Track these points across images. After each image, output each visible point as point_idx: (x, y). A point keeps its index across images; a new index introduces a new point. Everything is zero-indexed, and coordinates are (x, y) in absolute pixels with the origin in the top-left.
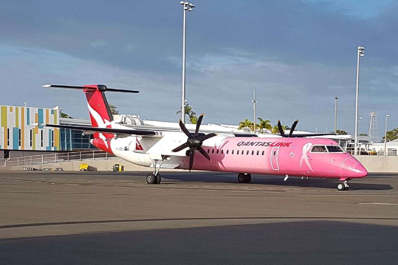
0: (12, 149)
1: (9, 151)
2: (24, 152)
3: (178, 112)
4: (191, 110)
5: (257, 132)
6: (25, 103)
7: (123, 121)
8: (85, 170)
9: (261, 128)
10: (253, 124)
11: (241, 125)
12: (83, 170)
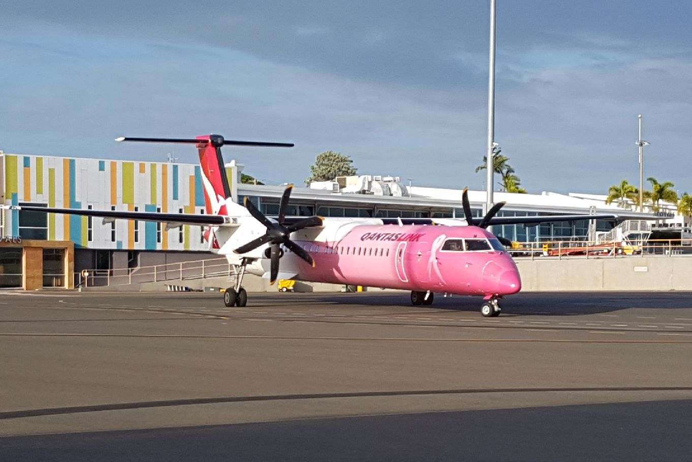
0: (144, 248)
1: (136, 252)
2: (168, 255)
3: (478, 169)
4: (506, 163)
5: (646, 208)
6: (169, 155)
7: (366, 188)
8: (288, 290)
9: (656, 199)
10: (637, 192)
11: (613, 192)
12: (285, 290)
